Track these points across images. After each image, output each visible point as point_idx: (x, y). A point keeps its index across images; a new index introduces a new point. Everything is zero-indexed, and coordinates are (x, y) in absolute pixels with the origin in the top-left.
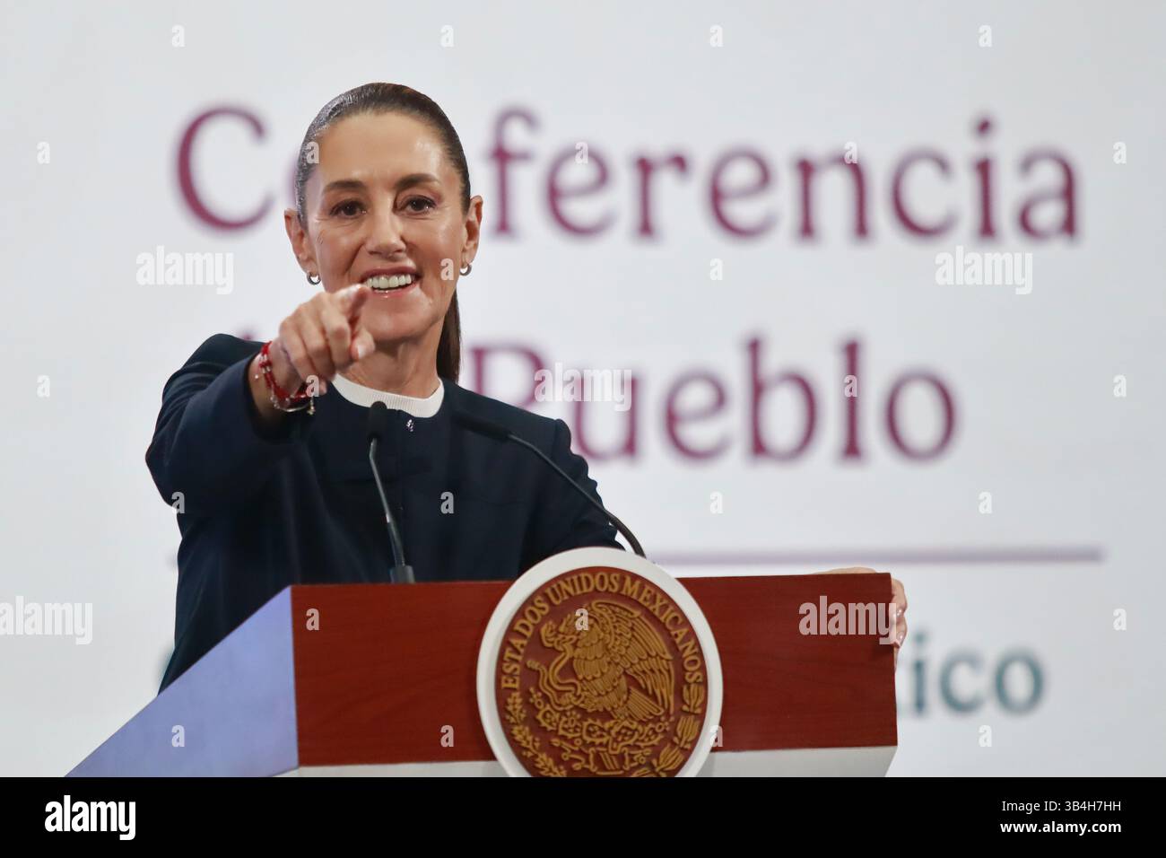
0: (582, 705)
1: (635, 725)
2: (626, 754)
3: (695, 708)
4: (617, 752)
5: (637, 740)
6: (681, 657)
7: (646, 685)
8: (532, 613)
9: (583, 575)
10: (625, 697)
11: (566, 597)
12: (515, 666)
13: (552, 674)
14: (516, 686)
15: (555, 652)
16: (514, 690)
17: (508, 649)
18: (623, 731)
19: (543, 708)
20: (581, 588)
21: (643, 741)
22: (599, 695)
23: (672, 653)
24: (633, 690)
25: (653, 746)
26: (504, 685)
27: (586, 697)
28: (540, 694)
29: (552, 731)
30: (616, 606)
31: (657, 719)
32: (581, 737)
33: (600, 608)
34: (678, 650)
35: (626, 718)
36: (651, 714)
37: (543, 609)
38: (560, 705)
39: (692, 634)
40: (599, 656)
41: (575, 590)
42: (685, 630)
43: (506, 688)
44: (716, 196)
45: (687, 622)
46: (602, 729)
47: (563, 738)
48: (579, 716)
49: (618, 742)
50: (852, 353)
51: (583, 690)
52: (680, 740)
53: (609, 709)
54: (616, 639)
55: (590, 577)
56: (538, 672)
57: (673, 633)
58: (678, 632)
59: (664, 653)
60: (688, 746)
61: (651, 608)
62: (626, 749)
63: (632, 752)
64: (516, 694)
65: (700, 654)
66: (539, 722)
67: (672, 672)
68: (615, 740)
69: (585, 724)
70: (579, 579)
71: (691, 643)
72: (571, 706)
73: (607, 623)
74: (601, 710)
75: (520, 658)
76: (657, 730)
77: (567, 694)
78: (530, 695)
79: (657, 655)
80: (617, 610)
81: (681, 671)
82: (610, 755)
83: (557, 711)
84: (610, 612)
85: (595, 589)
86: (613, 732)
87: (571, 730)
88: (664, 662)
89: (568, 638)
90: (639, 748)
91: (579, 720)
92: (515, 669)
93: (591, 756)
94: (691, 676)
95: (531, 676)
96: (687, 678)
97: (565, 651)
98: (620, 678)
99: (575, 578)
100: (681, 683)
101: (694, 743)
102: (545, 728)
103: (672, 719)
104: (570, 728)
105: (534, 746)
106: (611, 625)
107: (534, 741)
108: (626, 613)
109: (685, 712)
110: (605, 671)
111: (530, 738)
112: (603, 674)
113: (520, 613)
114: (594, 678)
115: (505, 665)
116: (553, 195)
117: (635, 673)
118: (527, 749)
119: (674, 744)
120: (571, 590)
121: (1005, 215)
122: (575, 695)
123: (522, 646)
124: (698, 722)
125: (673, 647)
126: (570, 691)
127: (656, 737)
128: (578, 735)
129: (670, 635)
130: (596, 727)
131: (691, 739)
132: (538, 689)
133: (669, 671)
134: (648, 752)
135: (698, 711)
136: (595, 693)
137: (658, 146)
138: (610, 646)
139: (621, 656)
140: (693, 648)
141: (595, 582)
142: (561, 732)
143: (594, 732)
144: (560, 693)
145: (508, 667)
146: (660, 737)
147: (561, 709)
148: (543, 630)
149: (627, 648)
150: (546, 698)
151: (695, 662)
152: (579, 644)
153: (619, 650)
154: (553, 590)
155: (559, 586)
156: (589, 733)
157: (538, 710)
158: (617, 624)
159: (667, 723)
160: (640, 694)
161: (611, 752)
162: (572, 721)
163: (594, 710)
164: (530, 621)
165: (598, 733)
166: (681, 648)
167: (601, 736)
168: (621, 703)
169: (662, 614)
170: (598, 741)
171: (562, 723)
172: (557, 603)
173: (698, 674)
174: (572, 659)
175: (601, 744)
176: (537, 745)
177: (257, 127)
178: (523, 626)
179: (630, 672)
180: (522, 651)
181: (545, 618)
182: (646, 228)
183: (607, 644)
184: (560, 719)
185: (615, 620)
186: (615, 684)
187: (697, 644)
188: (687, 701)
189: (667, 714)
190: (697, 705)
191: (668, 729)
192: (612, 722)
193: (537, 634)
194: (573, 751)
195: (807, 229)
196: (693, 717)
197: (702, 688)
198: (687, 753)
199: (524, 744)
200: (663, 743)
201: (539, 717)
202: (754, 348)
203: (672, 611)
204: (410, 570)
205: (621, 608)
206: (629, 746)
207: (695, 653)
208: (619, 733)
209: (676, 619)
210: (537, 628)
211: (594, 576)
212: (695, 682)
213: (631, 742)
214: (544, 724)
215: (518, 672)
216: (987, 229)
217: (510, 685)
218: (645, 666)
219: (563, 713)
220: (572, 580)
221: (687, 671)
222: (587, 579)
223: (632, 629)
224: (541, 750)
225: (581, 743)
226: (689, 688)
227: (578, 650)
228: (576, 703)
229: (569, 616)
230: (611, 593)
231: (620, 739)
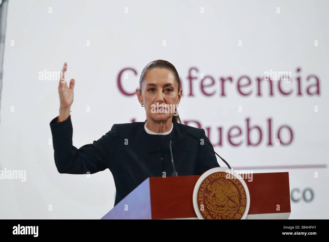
0: (217, 204)
1: (230, 208)
2: (228, 216)
3: (243, 204)
4: (226, 215)
5: (230, 212)
6: (240, 192)
7: (232, 199)
8: (205, 183)
9: (217, 174)
10: (227, 202)
11: (213, 179)
12: (202, 195)
13: (210, 197)
14: (202, 200)
15: (211, 192)
16: (201, 201)
17: (200, 191)
18: (227, 210)
19: (208, 205)
20: (217, 177)
21: (232, 212)
22: (221, 202)
23: (238, 191)
24: (229, 200)
25: (234, 213)
26: (199, 200)
27: (218, 202)
28: (207, 202)
29: (210, 210)
30: (225, 181)
31: (235, 207)
32: (217, 212)
33: (221, 181)
34: (239, 191)
35: (228, 207)
36: (233, 206)
37: (208, 182)
38: (212, 204)
39: (243, 187)
40: (221, 192)
41: (215, 177)
42: (241, 186)
43: (200, 201)
44: (239, 87)
45: (241, 184)
46: (222, 210)
47: (213, 212)
48: (217, 207)
49: (226, 213)
50: (270, 121)
51: (217, 201)
52: (240, 212)
53: (224, 205)
54: (225, 189)
55: (219, 174)
56: (207, 197)
57: (238, 187)
58: (239, 187)
59: (236, 192)
60: (242, 213)
61: (233, 181)
62: (227, 214)
63: (229, 215)
64: (202, 202)
65: (245, 192)
66: (207, 208)
67: (238, 196)
68: (225, 212)
69: (218, 209)
70: (216, 175)
71: (243, 189)
72: (214, 205)
73: (223, 185)
74: (222, 205)
75: (203, 193)
76: (235, 210)
77: (214, 202)
78: (205, 202)
79: (235, 192)
80: (225, 182)
81: (240, 196)
82: (224, 216)
83: (211, 206)
84: (223, 182)
85: (220, 177)
86: (225, 210)
87: (215, 210)
88: (236, 194)
89: (214, 188)
90: (231, 214)
91: (217, 208)
92: (202, 196)
93: (220, 216)
94: (243, 197)
95: (205, 198)
96: (242, 197)
97: (213, 192)
98: (226, 198)
99: (215, 174)
100: (240, 199)
101: (244, 212)
102: (209, 210)
103: (238, 207)
104: (214, 210)
105: (206, 214)
106: (224, 185)
107: (206, 213)
108: (227, 183)
109: (241, 205)
110: (223, 196)
111: (205, 212)
112: (222, 197)
113: (203, 183)
114: (220, 198)
115: (199, 195)
116: (202, 87)
117: (230, 196)
118: (205, 215)
119: (239, 213)
120: (214, 177)
121: (304, 90)
122: (216, 202)
123: (203, 191)
124: (244, 208)
125: (238, 190)
126: (214, 201)
127: (235, 211)
128: (217, 211)
129: (237, 187)
130: (221, 210)
131: (243, 211)
132: (207, 201)
133: (237, 196)
134: (233, 215)
135: (244, 205)
136: (220, 201)
137: (225, 76)
138: (224, 190)
139: (226, 193)
140: (243, 190)
141: (220, 175)
142: (213, 211)
143: (220, 210)
144: (212, 201)
145: (200, 196)
146: (236, 211)
147: (212, 205)
148: (208, 187)
149: (228, 191)
150: (209, 203)
151: (243, 194)
152: (217, 190)
153: (226, 191)
154: (210, 177)
155: (212, 176)
156: (219, 211)
157: (207, 206)
158: (225, 185)
159: (237, 208)
160: (231, 201)
161: (225, 215)
162: (215, 208)
163: (220, 205)
164: (205, 185)
165: (221, 211)
166: (240, 190)
167: (222, 211)
168: (226, 204)
169: (236, 182)
170: (221, 212)
171: (212, 209)
172: (211, 180)
173: (244, 196)
174: (215, 193)
175: (222, 213)
176: (207, 214)
177: (136, 73)
178: (203, 186)
179: (228, 196)
180: (203, 192)
181: (208, 184)
182: (223, 94)
183: (223, 190)
184: (212, 207)
185: (225, 184)
186: (225, 199)
187: (244, 189)
188: (242, 203)
189: (237, 206)
190: (244, 203)
191: (237, 209)
192: (224, 208)
193: (207, 187)
194: (215, 215)
195: (259, 94)
196: (243, 207)
197: (245, 200)
198: (242, 215)
199: (204, 213)
200: (236, 213)
201: (208, 207)
202: (248, 120)
203: (238, 182)
204: (177, 173)
205: (226, 181)
206: (228, 213)
207: (243, 192)
208: (226, 211)
209: (239, 184)
210: (207, 186)
211: (220, 174)
212: (244, 198)
213: (229, 212)
214: (209, 209)
215: (202, 197)
216: (300, 93)
217: (200, 200)
218: (232, 195)
219: (213, 206)
220: (215, 175)
221: (241, 196)
222: (218, 175)
223: (229, 186)
224: (208, 215)
225: (217, 213)
226: (242, 200)
227: (216, 192)
228: (216, 204)
229: (214, 183)
230: (224, 178)
231: (226, 212)
